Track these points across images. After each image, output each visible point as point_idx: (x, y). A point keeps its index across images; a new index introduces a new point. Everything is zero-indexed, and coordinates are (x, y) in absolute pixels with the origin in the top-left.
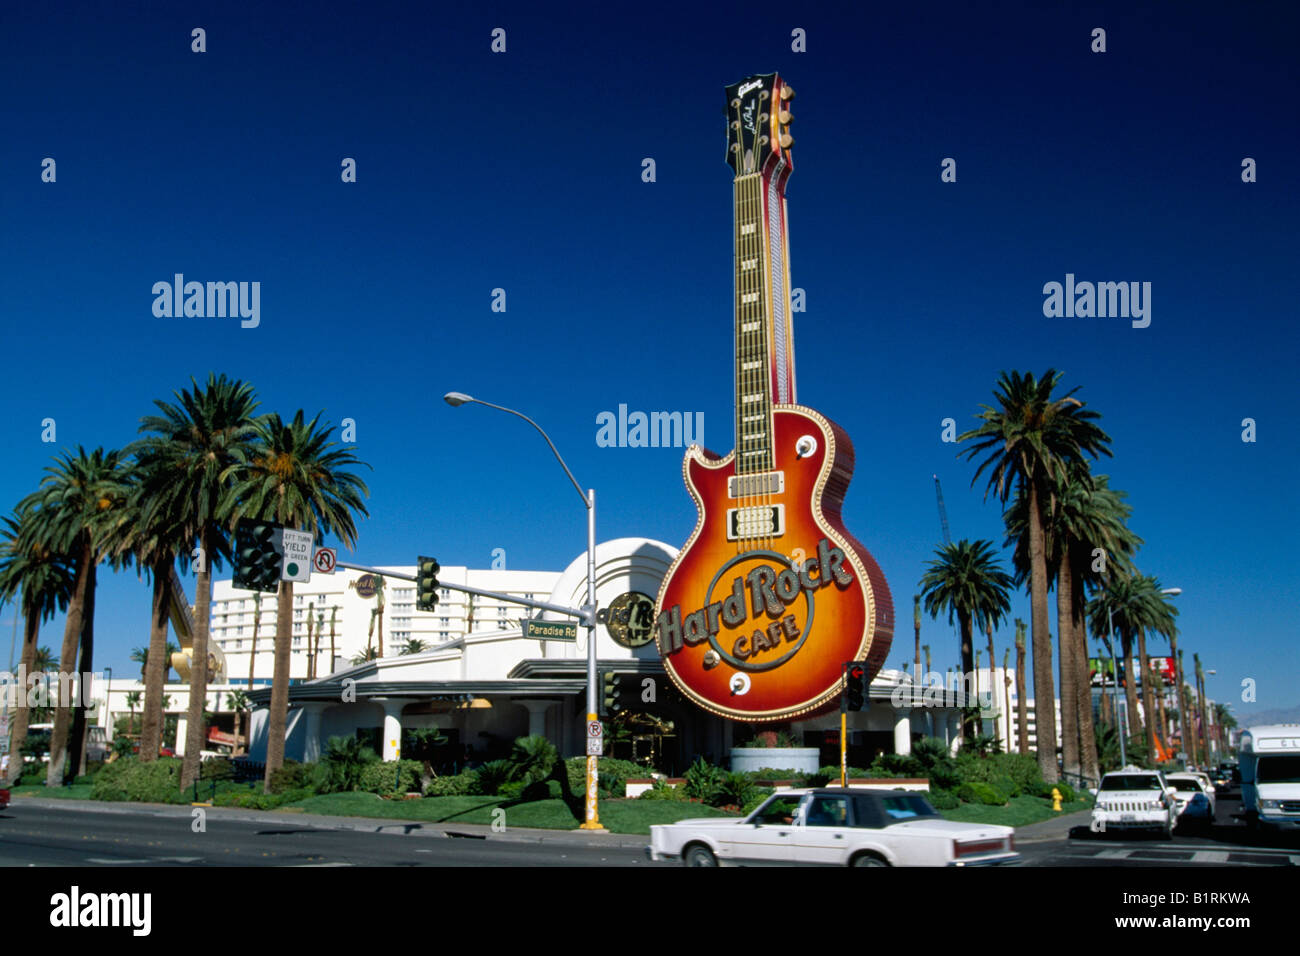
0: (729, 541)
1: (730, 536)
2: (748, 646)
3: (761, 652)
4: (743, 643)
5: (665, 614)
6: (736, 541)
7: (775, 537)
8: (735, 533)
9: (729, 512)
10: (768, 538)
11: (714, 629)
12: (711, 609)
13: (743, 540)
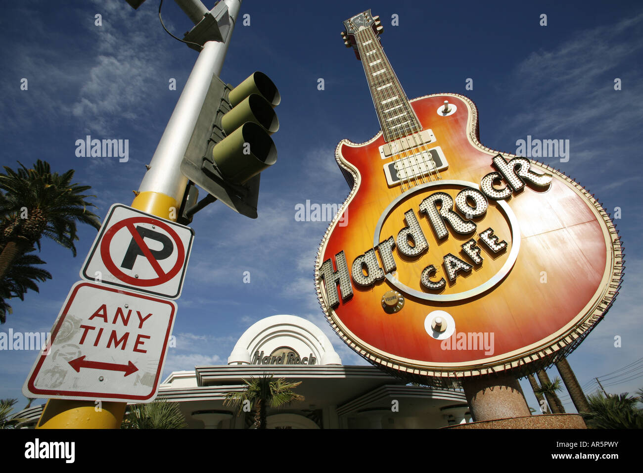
0: (390, 187)
1: (391, 182)
2: (440, 274)
3: (460, 278)
4: (432, 273)
5: (328, 265)
6: (399, 184)
7: (440, 171)
8: (394, 178)
9: (386, 167)
10: (434, 173)
11: (389, 266)
12: (382, 247)
13: (406, 182)
